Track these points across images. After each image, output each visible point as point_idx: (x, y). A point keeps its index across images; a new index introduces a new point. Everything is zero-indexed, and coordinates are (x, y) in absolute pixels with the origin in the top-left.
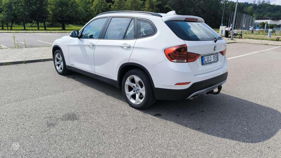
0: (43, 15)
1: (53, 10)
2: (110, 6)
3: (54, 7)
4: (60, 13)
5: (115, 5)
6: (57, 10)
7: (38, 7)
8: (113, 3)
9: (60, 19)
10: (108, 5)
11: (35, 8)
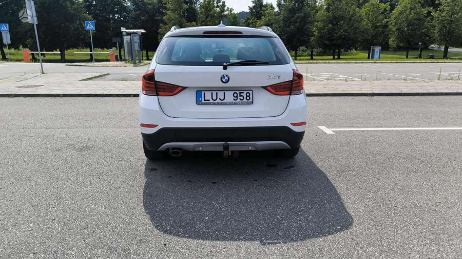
0: (302, 39)
1: (319, 30)
2: (429, 13)
3: (322, 25)
4: (329, 34)
5: (441, 11)
6: (325, 29)
7: (298, 26)
8: (436, 6)
9: (328, 43)
10: (425, 11)
11: (293, 28)
